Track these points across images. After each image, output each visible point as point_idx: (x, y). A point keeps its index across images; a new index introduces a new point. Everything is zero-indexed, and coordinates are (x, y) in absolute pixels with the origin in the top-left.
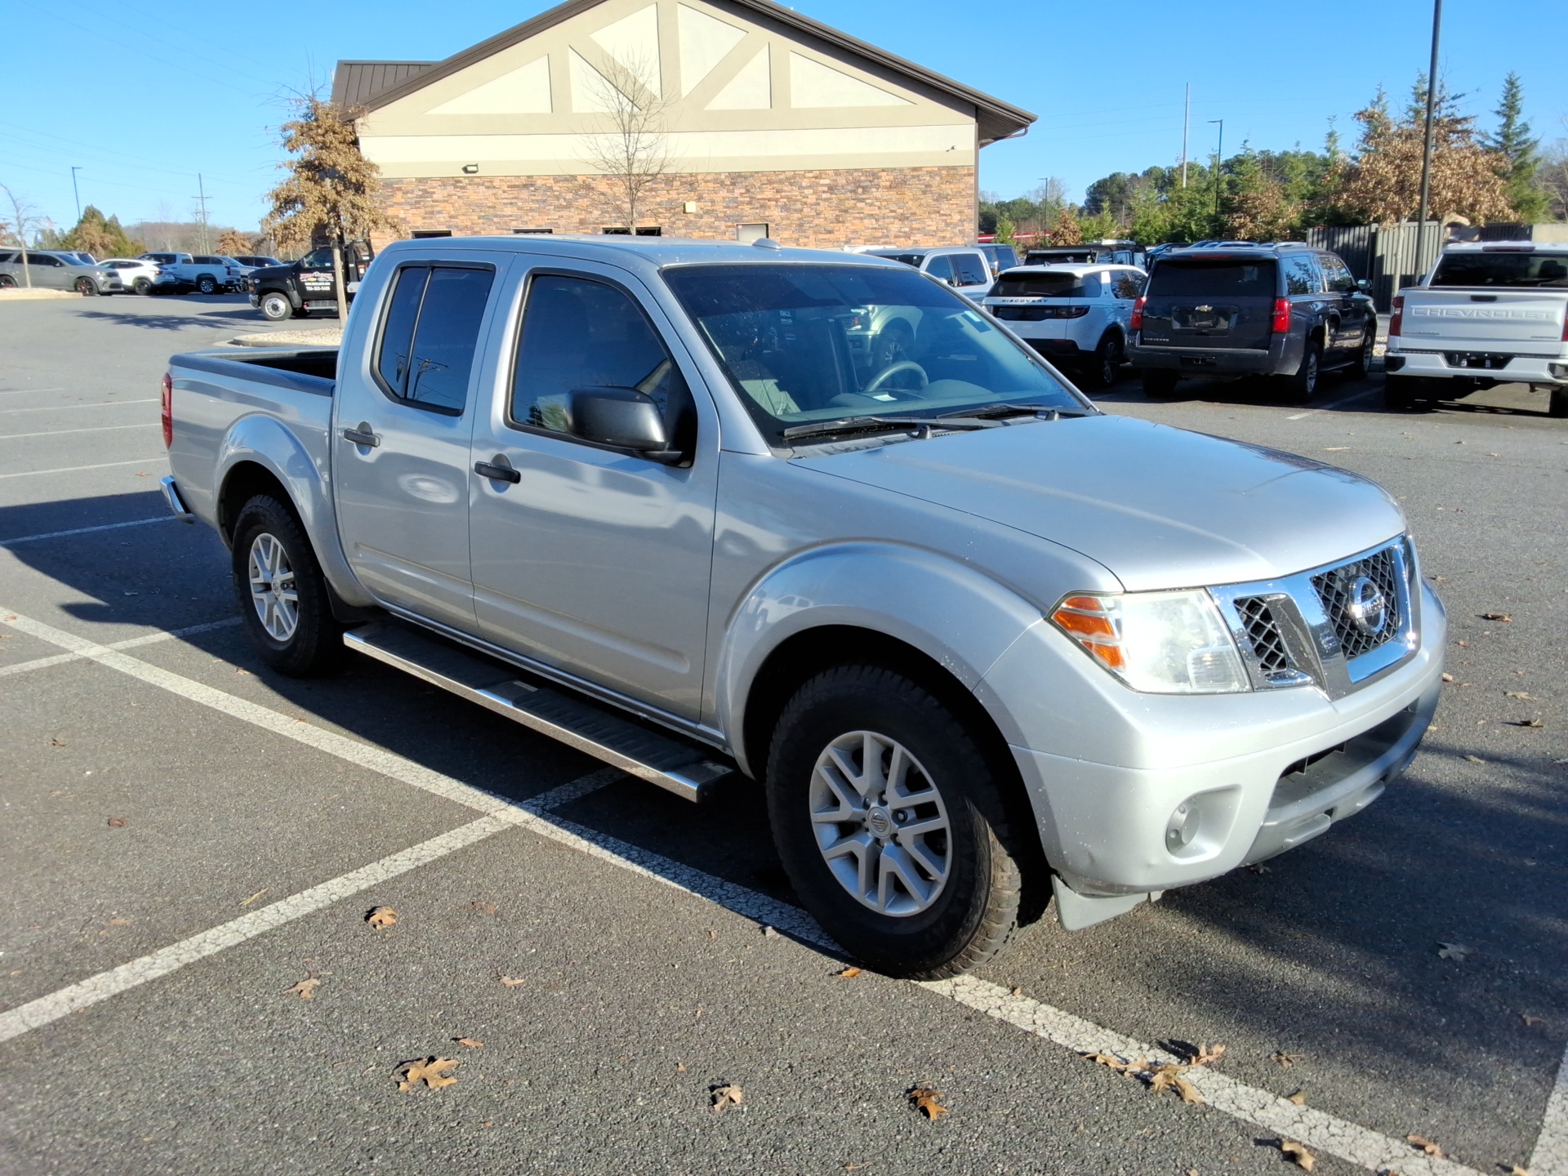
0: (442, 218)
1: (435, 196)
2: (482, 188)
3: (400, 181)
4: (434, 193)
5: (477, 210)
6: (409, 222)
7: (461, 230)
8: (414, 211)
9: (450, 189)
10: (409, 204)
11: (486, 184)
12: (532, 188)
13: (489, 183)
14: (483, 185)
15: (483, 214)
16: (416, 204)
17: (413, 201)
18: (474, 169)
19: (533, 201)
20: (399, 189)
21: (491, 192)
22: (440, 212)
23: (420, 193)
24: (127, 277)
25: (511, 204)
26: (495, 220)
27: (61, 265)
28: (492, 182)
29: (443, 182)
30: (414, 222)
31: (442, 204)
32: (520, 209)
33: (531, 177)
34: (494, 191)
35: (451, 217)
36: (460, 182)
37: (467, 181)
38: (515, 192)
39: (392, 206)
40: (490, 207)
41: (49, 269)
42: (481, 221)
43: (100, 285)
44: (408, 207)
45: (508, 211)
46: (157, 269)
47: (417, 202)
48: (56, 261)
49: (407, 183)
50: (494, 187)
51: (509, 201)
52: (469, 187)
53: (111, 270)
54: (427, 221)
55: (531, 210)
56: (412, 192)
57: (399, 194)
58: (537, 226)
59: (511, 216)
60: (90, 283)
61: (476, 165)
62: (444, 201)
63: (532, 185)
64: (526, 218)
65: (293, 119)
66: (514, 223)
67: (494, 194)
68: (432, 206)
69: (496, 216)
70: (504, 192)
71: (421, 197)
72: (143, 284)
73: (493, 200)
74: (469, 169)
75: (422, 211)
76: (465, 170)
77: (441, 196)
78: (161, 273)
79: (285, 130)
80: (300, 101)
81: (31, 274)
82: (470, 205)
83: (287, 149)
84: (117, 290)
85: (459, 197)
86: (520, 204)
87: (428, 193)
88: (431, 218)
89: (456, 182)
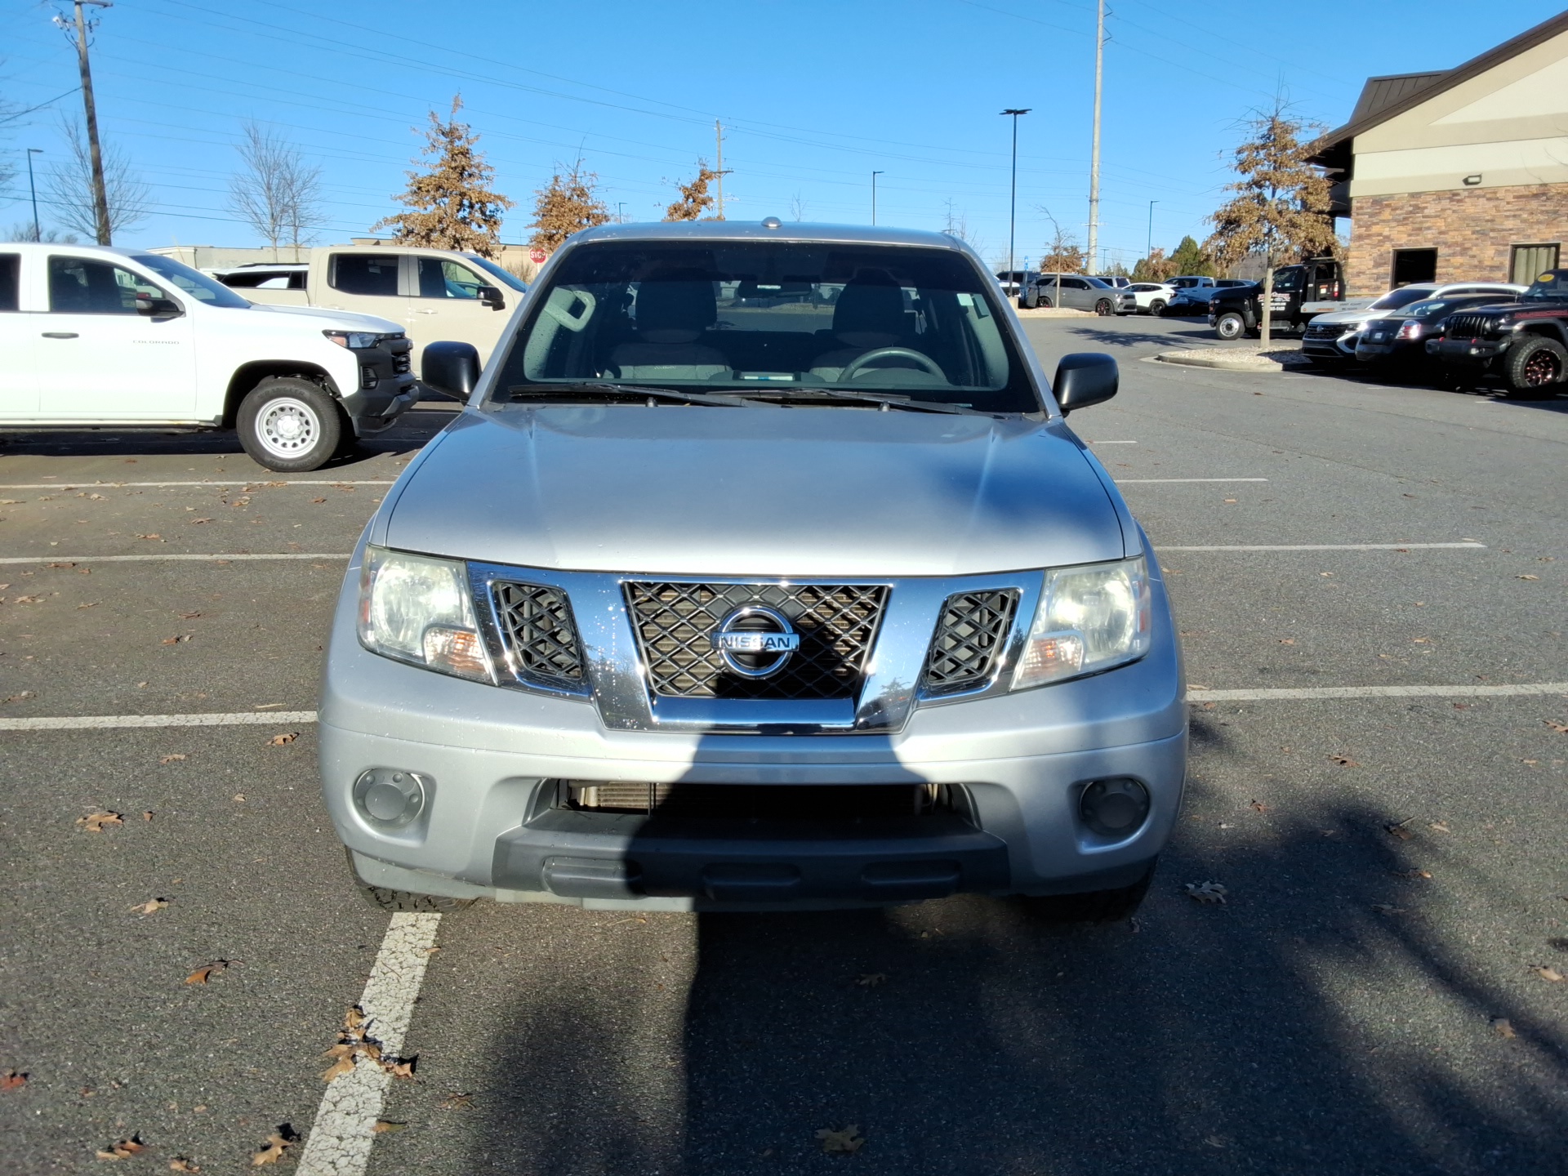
0: (1429, 234)
1: (1427, 212)
2: (1482, 201)
3: (1391, 196)
4: (1426, 208)
5: (1472, 224)
6: (1392, 240)
7: (1449, 247)
8: (1401, 228)
9: (1445, 203)
10: (1396, 220)
11: (1488, 196)
12: (1545, 198)
13: (1492, 195)
14: (1484, 196)
15: (1478, 229)
16: (1403, 221)
17: (1401, 217)
18: (1477, 179)
19: (1542, 212)
20: (1388, 206)
21: (1492, 204)
22: (1429, 228)
23: (1411, 209)
24: (1144, 299)
25: (1514, 216)
26: (1492, 234)
27: (1089, 288)
28: (1495, 193)
29: (1439, 196)
30: (1398, 240)
31: (1432, 220)
32: (1524, 221)
33: (1545, 185)
34: (1496, 203)
35: (1441, 233)
36: (1458, 195)
37: (1466, 193)
38: (1521, 203)
39: (1377, 224)
40: (1488, 221)
41: (1079, 291)
42: (1474, 236)
43: (1116, 306)
44: (1394, 224)
45: (1510, 224)
46: (1173, 292)
47: (1405, 219)
48: (1086, 285)
49: (1399, 199)
50: (1497, 199)
51: (1512, 213)
52: (1467, 200)
53: (1129, 293)
54: (1413, 238)
55: (1539, 222)
56: (1402, 208)
57: (1388, 211)
58: (1543, 240)
59: (1511, 230)
60: (1108, 305)
61: (1480, 176)
62: (1436, 216)
63: (1544, 194)
64: (1529, 232)
65: (1250, 141)
66: (1514, 237)
67: (1496, 207)
68: (1421, 222)
69: (1493, 230)
70: (1508, 203)
71: (1411, 212)
72: (1158, 306)
73: (1493, 212)
74: (1471, 180)
75: (1410, 227)
76: (1466, 182)
77: (1433, 211)
78: (1175, 295)
79: (1239, 152)
80: (1262, 122)
81: (1061, 295)
82: (1464, 219)
83: (1238, 172)
84: (1131, 310)
85: (1454, 211)
86: (1525, 216)
87: (1419, 208)
88: (1418, 235)
89: (1453, 196)
